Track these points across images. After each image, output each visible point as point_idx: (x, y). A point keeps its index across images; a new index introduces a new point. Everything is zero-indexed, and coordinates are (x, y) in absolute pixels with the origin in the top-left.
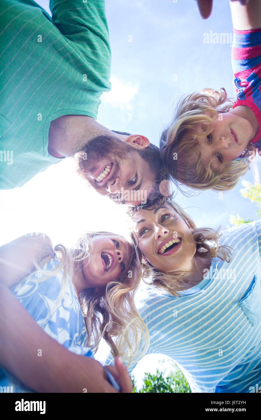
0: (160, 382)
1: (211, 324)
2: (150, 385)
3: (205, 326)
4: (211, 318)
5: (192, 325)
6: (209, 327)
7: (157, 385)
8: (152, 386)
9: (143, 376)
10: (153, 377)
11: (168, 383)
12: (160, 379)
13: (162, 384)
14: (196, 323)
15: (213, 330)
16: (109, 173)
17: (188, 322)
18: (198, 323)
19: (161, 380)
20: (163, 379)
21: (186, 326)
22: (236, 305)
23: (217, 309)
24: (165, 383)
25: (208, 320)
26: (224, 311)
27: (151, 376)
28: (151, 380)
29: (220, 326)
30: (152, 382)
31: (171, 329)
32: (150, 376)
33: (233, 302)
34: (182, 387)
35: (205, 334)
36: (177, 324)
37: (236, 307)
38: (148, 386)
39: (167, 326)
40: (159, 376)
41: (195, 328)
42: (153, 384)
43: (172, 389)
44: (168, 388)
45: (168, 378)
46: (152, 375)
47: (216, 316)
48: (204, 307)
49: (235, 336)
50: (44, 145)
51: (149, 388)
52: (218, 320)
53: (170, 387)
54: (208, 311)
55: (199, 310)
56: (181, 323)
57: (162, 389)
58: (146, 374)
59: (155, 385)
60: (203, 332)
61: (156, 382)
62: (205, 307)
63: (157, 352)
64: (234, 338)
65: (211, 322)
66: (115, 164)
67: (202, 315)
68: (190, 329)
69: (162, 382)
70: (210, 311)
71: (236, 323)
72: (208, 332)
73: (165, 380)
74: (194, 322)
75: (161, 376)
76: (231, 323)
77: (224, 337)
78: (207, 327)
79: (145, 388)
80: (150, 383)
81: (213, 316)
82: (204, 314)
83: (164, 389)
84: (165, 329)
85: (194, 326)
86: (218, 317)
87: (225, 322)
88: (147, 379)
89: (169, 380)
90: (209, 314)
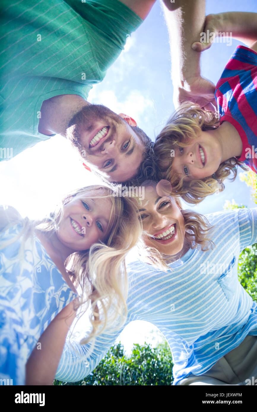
0: (147, 352)
1: (191, 297)
2: (138, 354)
3: (185, 299)
4: (191, 292)
5: (173, 297)
6: (189, 300)
7: (145, 355)
8: (140, 355)
9: (132, 347)
10: (141, 347)
11: (155, 353)
12: (148, 349)
13: (149, 354)
14: (177, 296)
15: (193, 303)
16: (106, 135)
17: (170, 294)
18: (179, 296)
19: (148, 351)
20: (151, 350)
21: (168, 297)
22: (216, 281)
23: (198, 285)
24: (152, 353)
25: (188, 294)
26: (204, 287)
27: (139, 347)
28: (139, 350)
29: (199, 300)
30: (140, 352)
31: (154, 299)
32: (138, 345)
33: (213, 279)
34: (168, 357)
35: (185, 306)
36: (160, 295)
37: (216, 283)
38: (136, 355)
39: (150, 296)
40: (147, 347)
41: (176, 300)
42: (141, 354)
43: (158, 359)
44: (155, 357)
45: (155, 349)
46: (140, 345)
47: (196, 291)
48: (185, 282)
49: (213, 310)
50: (34, 123)
51: (137, 357)
52: (198, 294)
53: (156, 357)
54: (188, 286)
55: (180, 284)
56: (164, 294)
57: (149, 358)
58: (134, 344)
59: (143, 355)
60: (183, 304)
61: (144, 352)
62: (187, 282)
63: (141, 319)
64: (211, 311)
65: (191, 296)
66: (111, 126)
67: (183, 289)
68: (171, 301)
69: (149, 352)
70: (191, 286)
71: (214, 299)
72: (187, 305)
73: (153, 351)
74: (175, 295)
75: (148, 347)
76: (209, 298)
77: (203, 311)
78: (187, 300)
79: (133, 356)
80: (138, 352)
81: (194, 291)
82: (185, 288)
83: (151, 358)
84: (149, 299)
85: (175, 298)
86: (197, 292)
87: (204, 297)
88: (136, 349)
89: (156, 351)
90: (189, 289)
